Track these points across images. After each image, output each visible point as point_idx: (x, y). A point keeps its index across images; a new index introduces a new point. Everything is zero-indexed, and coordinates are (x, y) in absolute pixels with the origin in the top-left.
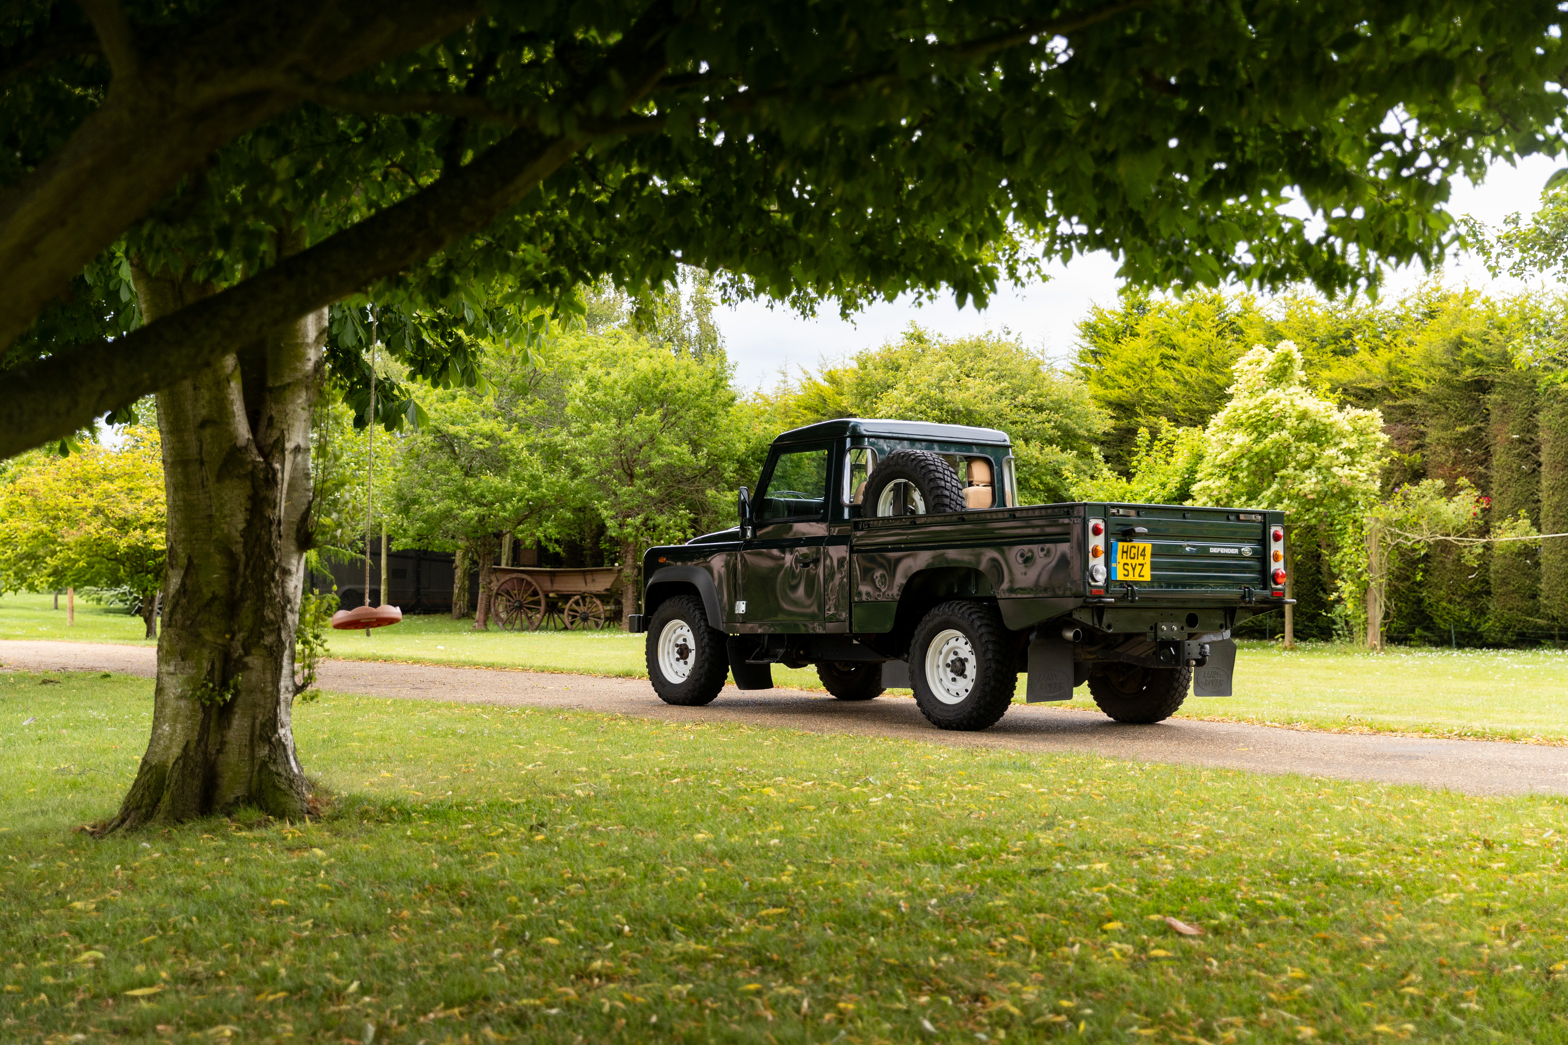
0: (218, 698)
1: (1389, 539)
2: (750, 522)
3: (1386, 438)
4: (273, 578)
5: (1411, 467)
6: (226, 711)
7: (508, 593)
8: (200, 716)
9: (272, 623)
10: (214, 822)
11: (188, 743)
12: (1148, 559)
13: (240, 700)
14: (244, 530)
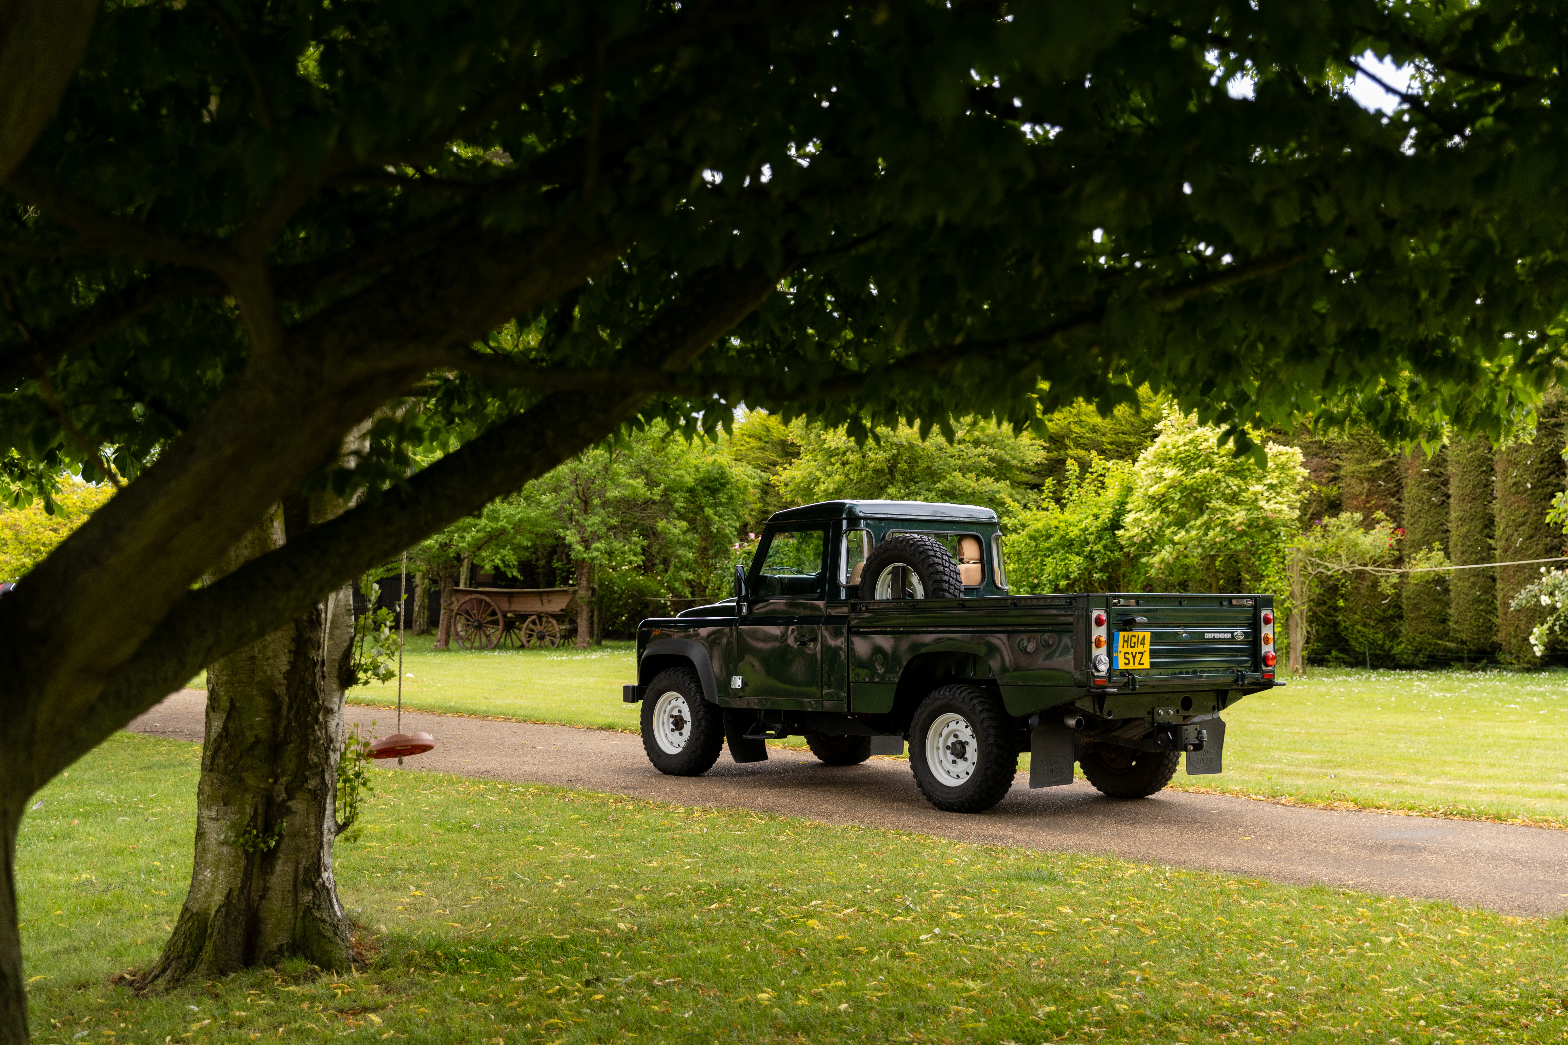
0: (262, 845)
1: (1310, 569)
2: (746, 599)
3: (1306, 472)
4: (316, 720)
5: (1328, 498)
6: (269, 858)
7: (468, 613)
8: (243, 862)
9: (316, 766)
10: (259, 975)
11: (231, 890)
12: (1147, 647)
13: (283, 845)
14: (288, 672)
